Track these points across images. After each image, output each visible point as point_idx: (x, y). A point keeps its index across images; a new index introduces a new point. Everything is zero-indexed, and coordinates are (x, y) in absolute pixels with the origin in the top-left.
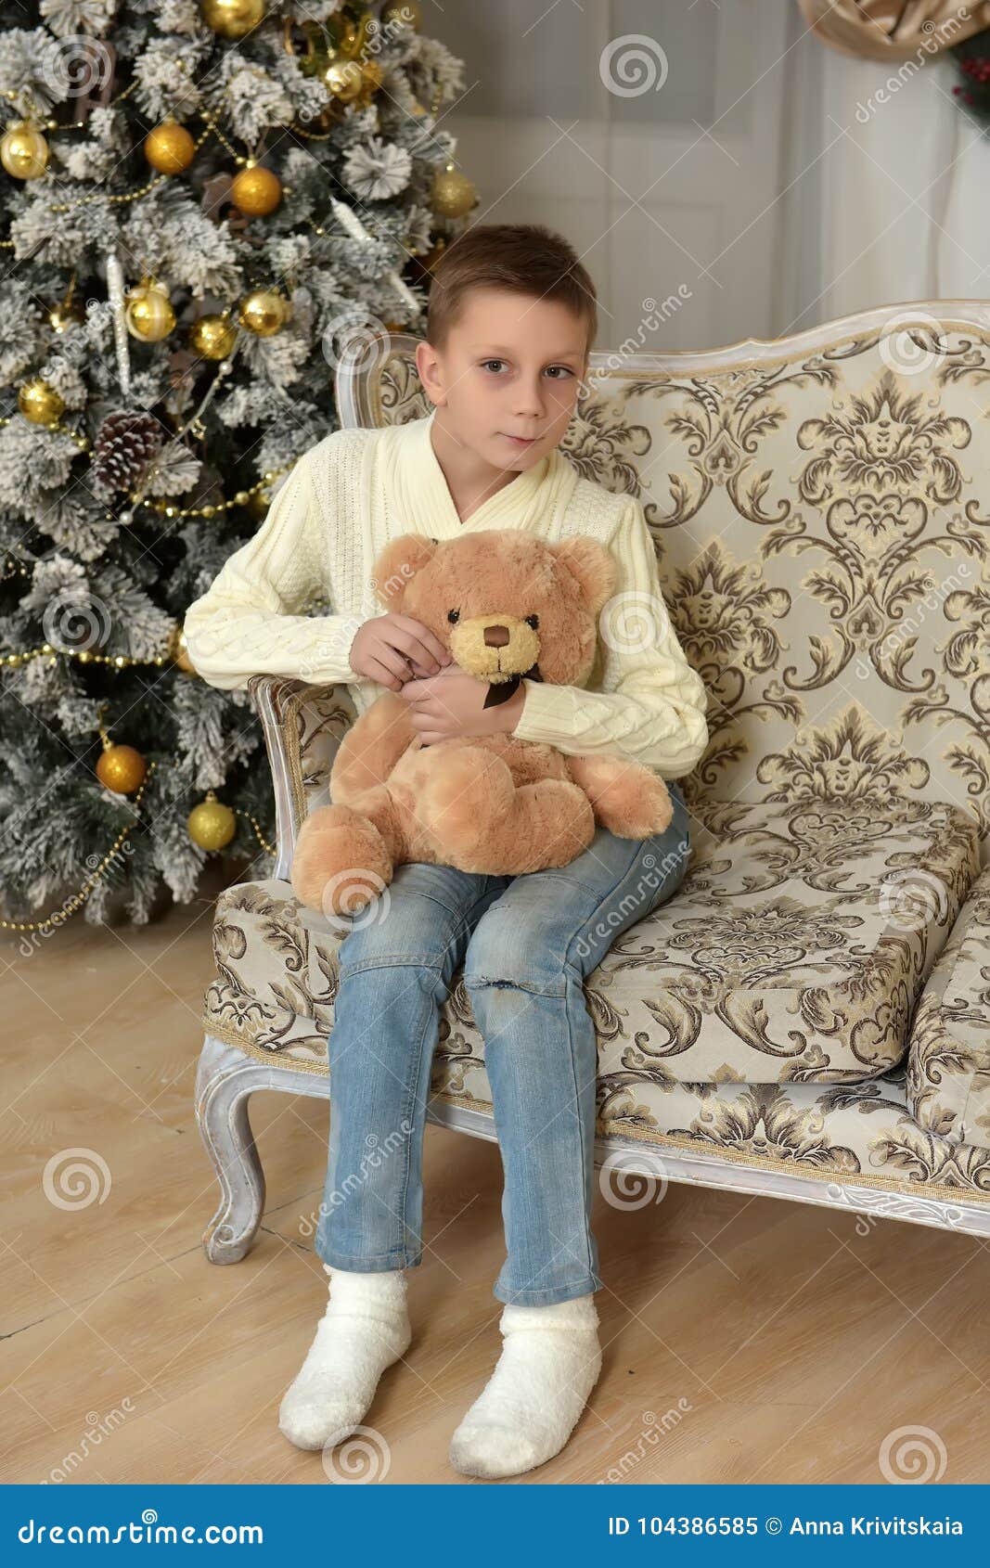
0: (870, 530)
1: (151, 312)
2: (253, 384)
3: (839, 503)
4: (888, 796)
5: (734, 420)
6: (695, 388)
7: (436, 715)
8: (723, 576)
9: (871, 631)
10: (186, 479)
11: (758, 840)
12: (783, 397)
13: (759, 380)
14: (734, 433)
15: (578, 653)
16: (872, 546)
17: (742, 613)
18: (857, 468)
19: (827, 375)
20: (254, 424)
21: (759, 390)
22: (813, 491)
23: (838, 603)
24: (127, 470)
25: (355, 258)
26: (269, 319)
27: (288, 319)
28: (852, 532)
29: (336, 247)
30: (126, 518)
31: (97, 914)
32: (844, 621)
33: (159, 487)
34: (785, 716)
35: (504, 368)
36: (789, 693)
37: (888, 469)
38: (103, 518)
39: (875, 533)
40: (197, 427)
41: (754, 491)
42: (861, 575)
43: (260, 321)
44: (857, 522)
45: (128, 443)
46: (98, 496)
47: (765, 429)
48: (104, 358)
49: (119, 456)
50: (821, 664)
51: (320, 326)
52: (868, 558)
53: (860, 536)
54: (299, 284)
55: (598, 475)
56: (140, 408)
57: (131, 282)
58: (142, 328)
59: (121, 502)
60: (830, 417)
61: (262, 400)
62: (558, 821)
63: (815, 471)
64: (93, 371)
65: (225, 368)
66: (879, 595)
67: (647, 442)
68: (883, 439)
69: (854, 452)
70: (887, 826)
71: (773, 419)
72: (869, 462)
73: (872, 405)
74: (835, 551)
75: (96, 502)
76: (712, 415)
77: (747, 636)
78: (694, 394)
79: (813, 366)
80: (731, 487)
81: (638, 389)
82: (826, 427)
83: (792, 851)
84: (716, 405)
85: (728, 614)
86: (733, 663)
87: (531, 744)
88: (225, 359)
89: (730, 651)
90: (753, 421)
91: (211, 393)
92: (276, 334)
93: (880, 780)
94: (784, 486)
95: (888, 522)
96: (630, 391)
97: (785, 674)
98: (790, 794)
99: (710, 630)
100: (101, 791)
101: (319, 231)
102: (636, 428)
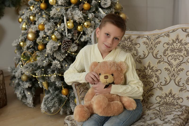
0: (174, 61)
1: (70, 24)
2: (86, 35)
3: (169, 56)
4: (176, 103)
5: (153, 42)
6: (147, 37)
7: (98, 90)
8: (151, 67)
9: (174, 77)
10: (75, 49)
11: (154, 111)
12: (161, 39)
13: (157, 36)
14: (153, 45)
15: (121, 80)
16: (175, 63)
17: (154, 73)
18: (172, 51)
19: (168, 36)
20: (86, 41)
21: (157, 38)
22: (165, 54)
23: (169, 72)
24: (66, 48)
25: (102, 16)
26: (88, 26)
27: (91, 25)
28: (172, 61)
29: (99, 15)
30: (66, 55)
31: (61, 113)
32: (170, 75)
33: (71, 50)
34: (160, 90)
35: (109, 35)
36: (161, 86)
37: (177, 51)
38: (63, 55)
39: (175, 61)
40: (77, 41)
41: (156, 54)
42: (173, 68)
43: (86, 26)
44: (172, 59)
45: (66, 44)
46: (62, 51)
47: (158, 44)
48: (64, 31)
49: (65, 46)
50: (166, 82)
51: (96, 26)
52: (174, 65)
53: (173, 61)
54: (93, 20)
55: (132, 51)
56: (69, 39)
57: (67, 20)
58: (69, 27)
59: (66, 52)
60: (168, 42)
61: (87, 37)
62: (116, 108)
63: (166, 51)
64: (63, 33)
65: (82, 33)
66: (175, 71)
67: (139, 46)
68: (177, 46)
69: (172, 48)
70: (175, 109)
71: (159, 42)
72: (174, 49)
73: (175, 40)
74: (169, 64)
75: (62, 52)
76: (150, 42)
77: (154, 77)
78: (147, 38)
79: (166, 34)
80: (152, 53)
81: (139, 37)
82: (168, 44)
83: (159, 113)
84: (150, 40)
85: (151, 73)
86: (152, 81)
87: (113, 94)
88: (82, 31)
89: (152, 79)
90: (156, 43)
91: (79, 36)
92: (89, 28)
93: (175, 101)
94: (161, 53)
95: (177, 59)
96: (137, 38)
97: (160, 83)
98: (161, 102)
99: (149, 76)
100: (62, 95)
101: (97, 12)
102: (138, 43)
